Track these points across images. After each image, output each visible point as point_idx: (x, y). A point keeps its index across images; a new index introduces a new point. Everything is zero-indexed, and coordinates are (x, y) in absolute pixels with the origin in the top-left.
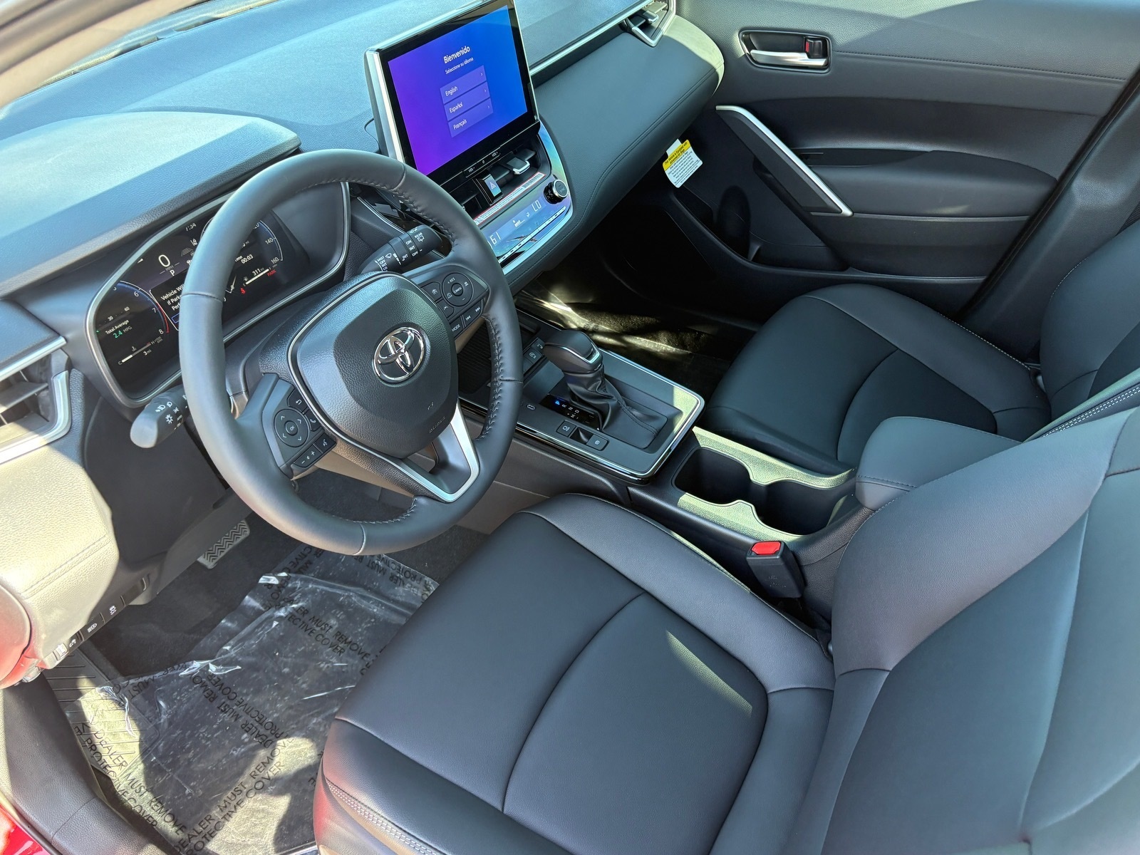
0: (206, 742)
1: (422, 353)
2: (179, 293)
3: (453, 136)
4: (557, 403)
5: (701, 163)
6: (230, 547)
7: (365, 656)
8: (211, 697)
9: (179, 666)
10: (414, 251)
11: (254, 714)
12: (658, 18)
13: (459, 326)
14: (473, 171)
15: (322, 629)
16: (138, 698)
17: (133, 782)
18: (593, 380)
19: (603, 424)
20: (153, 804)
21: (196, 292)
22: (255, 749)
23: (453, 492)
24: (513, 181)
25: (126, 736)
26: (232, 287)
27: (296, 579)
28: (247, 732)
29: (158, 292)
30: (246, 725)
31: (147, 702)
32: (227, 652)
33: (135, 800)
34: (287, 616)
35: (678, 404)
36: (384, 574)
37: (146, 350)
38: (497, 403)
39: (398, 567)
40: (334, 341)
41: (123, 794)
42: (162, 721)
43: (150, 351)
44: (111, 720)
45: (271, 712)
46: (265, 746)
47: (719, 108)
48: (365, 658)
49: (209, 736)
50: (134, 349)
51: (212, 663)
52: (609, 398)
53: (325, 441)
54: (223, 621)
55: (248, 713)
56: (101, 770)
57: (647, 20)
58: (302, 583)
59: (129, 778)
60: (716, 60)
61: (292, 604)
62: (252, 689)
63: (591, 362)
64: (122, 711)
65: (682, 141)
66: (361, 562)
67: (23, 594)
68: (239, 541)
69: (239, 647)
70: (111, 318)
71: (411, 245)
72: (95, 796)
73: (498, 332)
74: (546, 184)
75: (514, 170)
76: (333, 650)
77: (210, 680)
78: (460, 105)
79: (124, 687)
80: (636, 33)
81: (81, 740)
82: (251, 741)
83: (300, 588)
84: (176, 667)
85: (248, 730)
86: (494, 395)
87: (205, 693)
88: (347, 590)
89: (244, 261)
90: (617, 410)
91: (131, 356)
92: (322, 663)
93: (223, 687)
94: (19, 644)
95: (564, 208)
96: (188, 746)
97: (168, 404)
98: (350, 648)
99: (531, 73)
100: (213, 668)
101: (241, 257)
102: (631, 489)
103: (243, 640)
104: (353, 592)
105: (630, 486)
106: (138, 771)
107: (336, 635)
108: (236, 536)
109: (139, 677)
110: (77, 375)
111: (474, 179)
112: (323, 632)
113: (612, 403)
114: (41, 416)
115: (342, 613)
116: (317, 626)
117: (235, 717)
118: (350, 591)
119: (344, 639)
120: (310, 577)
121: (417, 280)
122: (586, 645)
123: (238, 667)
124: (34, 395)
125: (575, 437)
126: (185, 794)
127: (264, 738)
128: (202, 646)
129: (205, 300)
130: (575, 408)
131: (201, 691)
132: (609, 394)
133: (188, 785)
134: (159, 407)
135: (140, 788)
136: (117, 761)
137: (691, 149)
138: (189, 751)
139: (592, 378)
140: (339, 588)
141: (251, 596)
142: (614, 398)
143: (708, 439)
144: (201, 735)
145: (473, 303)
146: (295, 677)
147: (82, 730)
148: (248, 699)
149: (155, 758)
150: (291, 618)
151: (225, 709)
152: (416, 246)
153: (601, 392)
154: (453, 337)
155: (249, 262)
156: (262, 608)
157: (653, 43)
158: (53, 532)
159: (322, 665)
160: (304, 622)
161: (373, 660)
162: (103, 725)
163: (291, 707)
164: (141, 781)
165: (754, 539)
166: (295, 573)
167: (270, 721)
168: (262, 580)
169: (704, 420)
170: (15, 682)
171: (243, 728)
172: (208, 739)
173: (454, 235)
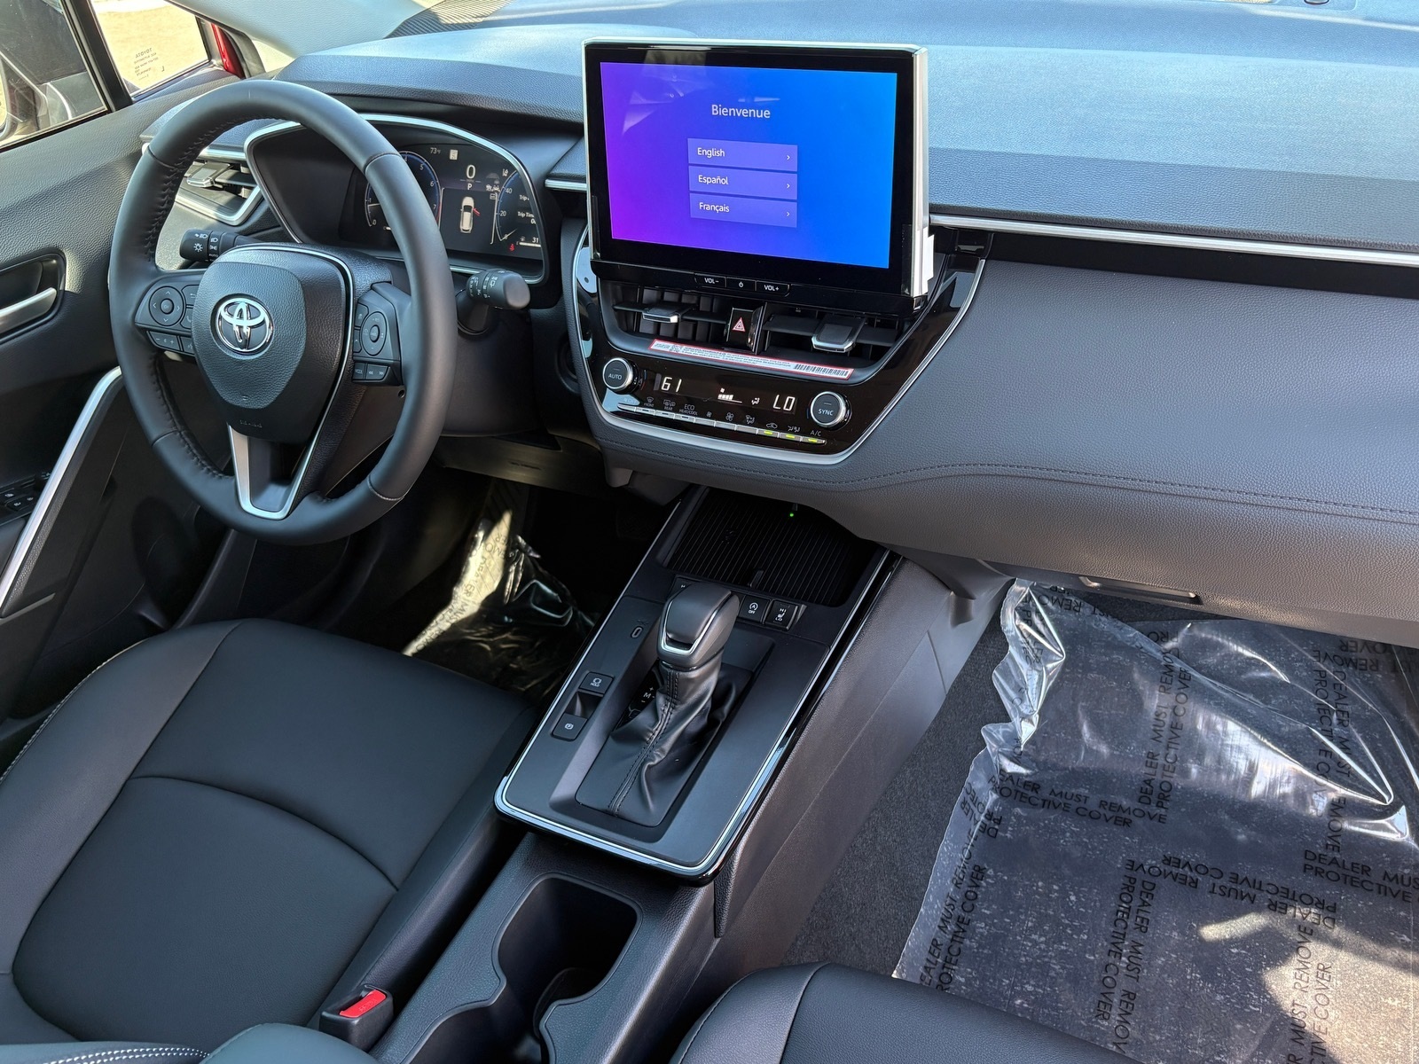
13: (361, 371)
14: (713, 285)
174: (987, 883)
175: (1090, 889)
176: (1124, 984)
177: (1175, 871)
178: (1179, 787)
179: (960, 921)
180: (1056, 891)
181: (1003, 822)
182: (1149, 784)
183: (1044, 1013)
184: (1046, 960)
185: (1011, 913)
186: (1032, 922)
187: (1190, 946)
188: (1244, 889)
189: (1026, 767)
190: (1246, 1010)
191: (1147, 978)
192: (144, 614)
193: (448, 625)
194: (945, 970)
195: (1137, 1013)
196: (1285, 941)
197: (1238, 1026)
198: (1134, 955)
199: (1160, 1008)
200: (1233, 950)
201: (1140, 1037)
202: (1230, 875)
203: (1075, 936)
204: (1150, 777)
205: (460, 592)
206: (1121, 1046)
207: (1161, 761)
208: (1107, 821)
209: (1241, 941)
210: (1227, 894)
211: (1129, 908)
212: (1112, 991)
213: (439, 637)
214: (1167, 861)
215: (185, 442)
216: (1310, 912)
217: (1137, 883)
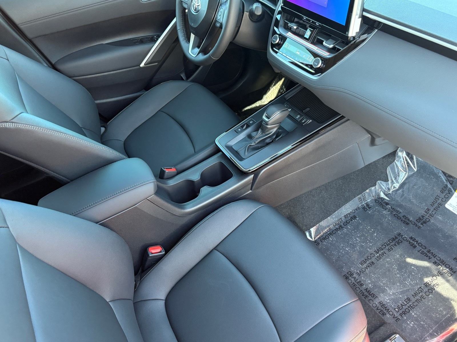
14: (305, 20)
174: (355, 221)
175: (382, 235)
176: (373, 260)
177: (411, 241)
178: (432, 222)
179: (341, 226)
180: (372, 231)
181: (370, 208)
182: (423, 217)
183: (347, 256)
184: (357, 245)
185: (356, 230)
186: (359, 235)
187: (400, 260)
188: (429, 255)
189: (389, 198)
190: (404, 282)
191: (381, 261)
192: (182, 76)
193: (259, 105)
194: (328, 235)
195: (372, 268)
196: (431, 272)
197: (398, 284)
198: (382, 255)
199: (379, 270)
200: (412, 267)
201: (368, 273)
202: (428, 250)
203: (368, 243)
204: (424, 215)
205: (265, 97)
206: (361, 273)
207: (430, 212)
208: (402, 221)
209: (417, 266)
210: (423, 254)
211: (389, 244)
212: (369, 260)
213: (255, 107)
214: (411, 238)
215: (184, 32)
216: (446, 270)
217: (397, 239)
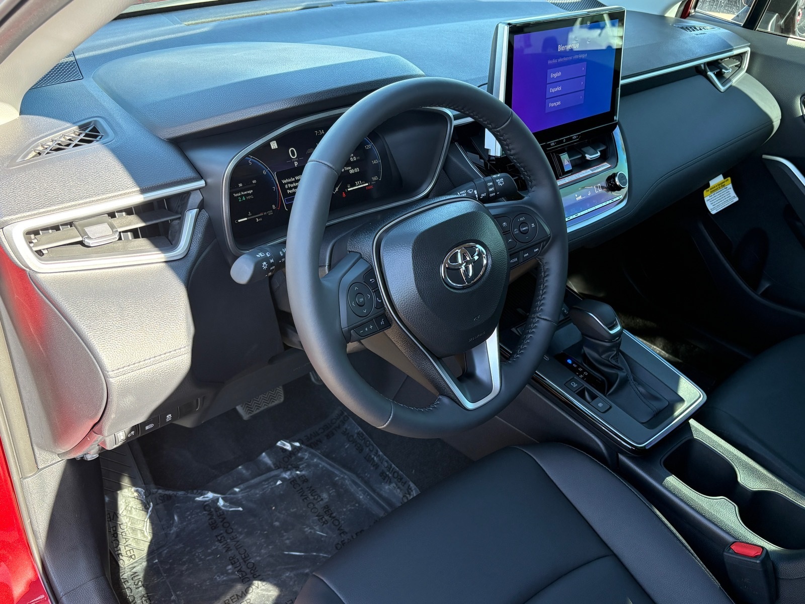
0: (199, 561)
1: (483, 269)
2: (297, 181)
3: (546, 112)
4: (569, 361)
5: (737, 199)
6: (266, 407)
7: (343, 533)
8: (213, 526)
9: (198, 492)
10: (492, 192)
11: (242, 551)
12: (730, 70)
13: (516, 259)
14: (554, 146)
15: (314, 499)
16: (160, 506)
17: (135, 575)
18: (609, 349)
19: (608, 390)
20: (144, 599)
21: (320, 161)
22: (235, 581)
23: (473, 401)
24: (583, 164)
25: (142, 535)
26: (337, 189)
27: (306, 451)
28: (232, 564)
29: (281, 176)
30: (233, 559)
31: (166, 512)
32: (235, 493)
33: (131, 590)
34: (290, 479)
35: (682, 393)
36: (376, 468)
37: (258, 218)
38: (529, 336)
39: (389, 466)
40: (415, 237)
41: (124, 582)
42: (172, 532)
43: (261, 219)
44: (135, 517)
45: (256, 554)
46: (243, 581)
47: (765, 156)
48: (342, 535)
49: (203, 557)
50: (250, 214)
51: (222, 498)
52: (620, 369)
53: (382, 320)
54: (240, 467)
55: (237, 549)
56: (115, 556)
57: (721, 71)
58: (310, 455)
59: (133, 571)
60: (775, 114)
61: (297, 470)
62: (246, 530)
63: (612, 332)
64: (146, 513)
65: (725, 177)
66: (360, 453)
67: (110, 373)
68: (273, 404)
69: (246, 492)
70: (240, 185)
71: (491, 187)
72: (104, 574)
73: (548, 275)
74: (610, 173)
75: (587, 155)
76: (319, 520)
77: (216, 512)
78: (559, 88)
79: (153, 494)
80: (710, 77)
81: (109, 525)
82: (233, 573)
83: (307, 459)
84: (195, 491)
85: (233, 563)
86: (529, 329)
87: (210, 521)
88: (342, 473)
89: (352, 171)
90: (624, 382)
91: (246, 219)
92: (307, 527)
93: (225, 521)
94: (92, 418)
95: (621, 197)
96: (184, 560)
97: (267, 254)
98: (333, 522)
99: (622, 82)
100: (221, 503)
101: (350, 168)
102: (621, 457)
103: (251, 487)
104: (348, 476)
105: (621, 453)
106: (141, 567)
107: (325, 507)
108: (272, 400)
109: (166, 490)
110: (205, 214)
111: (552, 153)
112: (315, 502)
113: (621, 374)
114: (168, 239)
115: (334, 490)
116: (312, 495)
117: (226, 549)
118: (345, 474)
119: (330, 513)
120: (318, 453)
121: (493, 212)
122: (549, 585)
123: (241, 509)
124: (168, 221)
125: (581, 395)
126: (170, 599)
127: (244, 574)
128: (219, 481)
129: (325, 168)
130: (584, 370)
131: (208, 519)
132: (620, 365)
133: (175, 592)
134: (260, 254)
135: (138, 582)
136: (128, 552)
137: (730, 186)
138: (184, 563)
139: (609, 347)
140: (338, 469)
141: (267, 454)
142: (624, 370)
143: (700, 432)
144: (197, 554)
145: (533, 244)
146: (283, 532)
147: (112, 517)
148: (241, 538)
149: (157, 561)
150: (293, 481)
151: (221, 540)
152: (495, 189)
153: (614, 362)
154: (512, 267)
155: (355, 173)
156: (272, 466)
157: (722, 89)
158: (148, 330)
159: (306, 529)
160: (302, 489)
161: (348, 539)
162: (128, 519)
163: (272, 556)
164: (141, 576)
165: (733, 537)
166: (307, 446)
167: (253, 561)
168: (279, 444)
169: (700, 415)
170: (77, 455)
171: (230, 560)
172: (201, 560)
173: (534, 182)
